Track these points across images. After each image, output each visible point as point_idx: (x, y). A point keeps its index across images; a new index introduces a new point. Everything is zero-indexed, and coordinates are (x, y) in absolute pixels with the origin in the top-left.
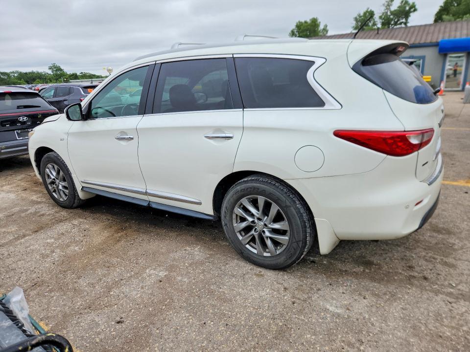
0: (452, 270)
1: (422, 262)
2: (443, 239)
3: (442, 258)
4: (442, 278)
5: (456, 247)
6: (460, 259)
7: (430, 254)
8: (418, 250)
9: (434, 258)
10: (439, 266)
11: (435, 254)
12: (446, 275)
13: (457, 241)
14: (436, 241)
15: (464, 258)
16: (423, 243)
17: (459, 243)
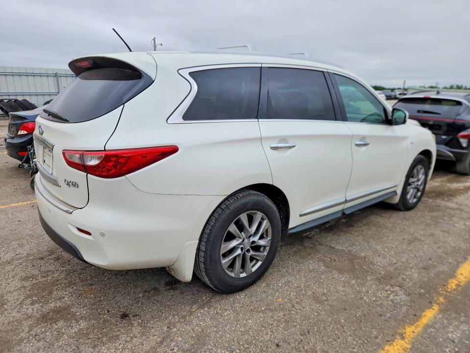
0: (24, 275)
1: (52, 268)
2: (47, 303)
3: (37, 281)
4: (29, 265)
5: (29, 301)
6: (19, 289)
7: (50, 278)
8: (63, 276)
9: (45, 277)
10: (36, 272)
11: (46, 281)
12: (27, 269)
13: (30, 311)
14: (53, 296)
15: (15, 293)
16: (63, 285)
17: (27, 309)
